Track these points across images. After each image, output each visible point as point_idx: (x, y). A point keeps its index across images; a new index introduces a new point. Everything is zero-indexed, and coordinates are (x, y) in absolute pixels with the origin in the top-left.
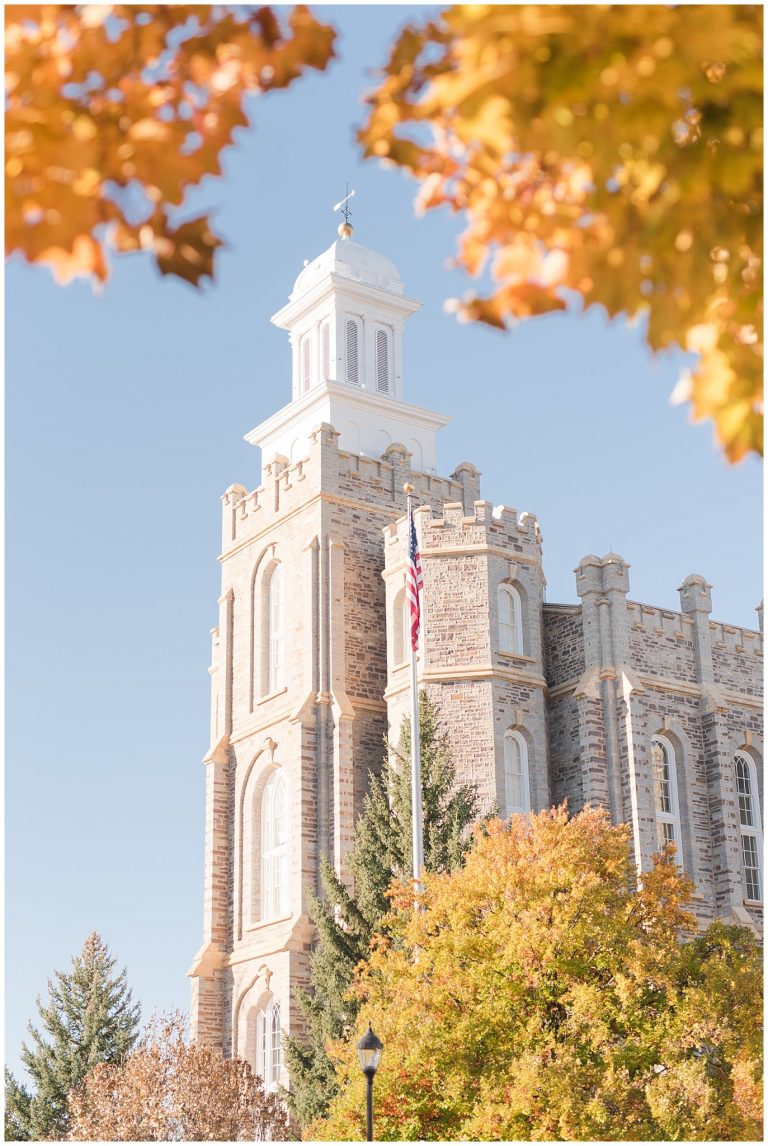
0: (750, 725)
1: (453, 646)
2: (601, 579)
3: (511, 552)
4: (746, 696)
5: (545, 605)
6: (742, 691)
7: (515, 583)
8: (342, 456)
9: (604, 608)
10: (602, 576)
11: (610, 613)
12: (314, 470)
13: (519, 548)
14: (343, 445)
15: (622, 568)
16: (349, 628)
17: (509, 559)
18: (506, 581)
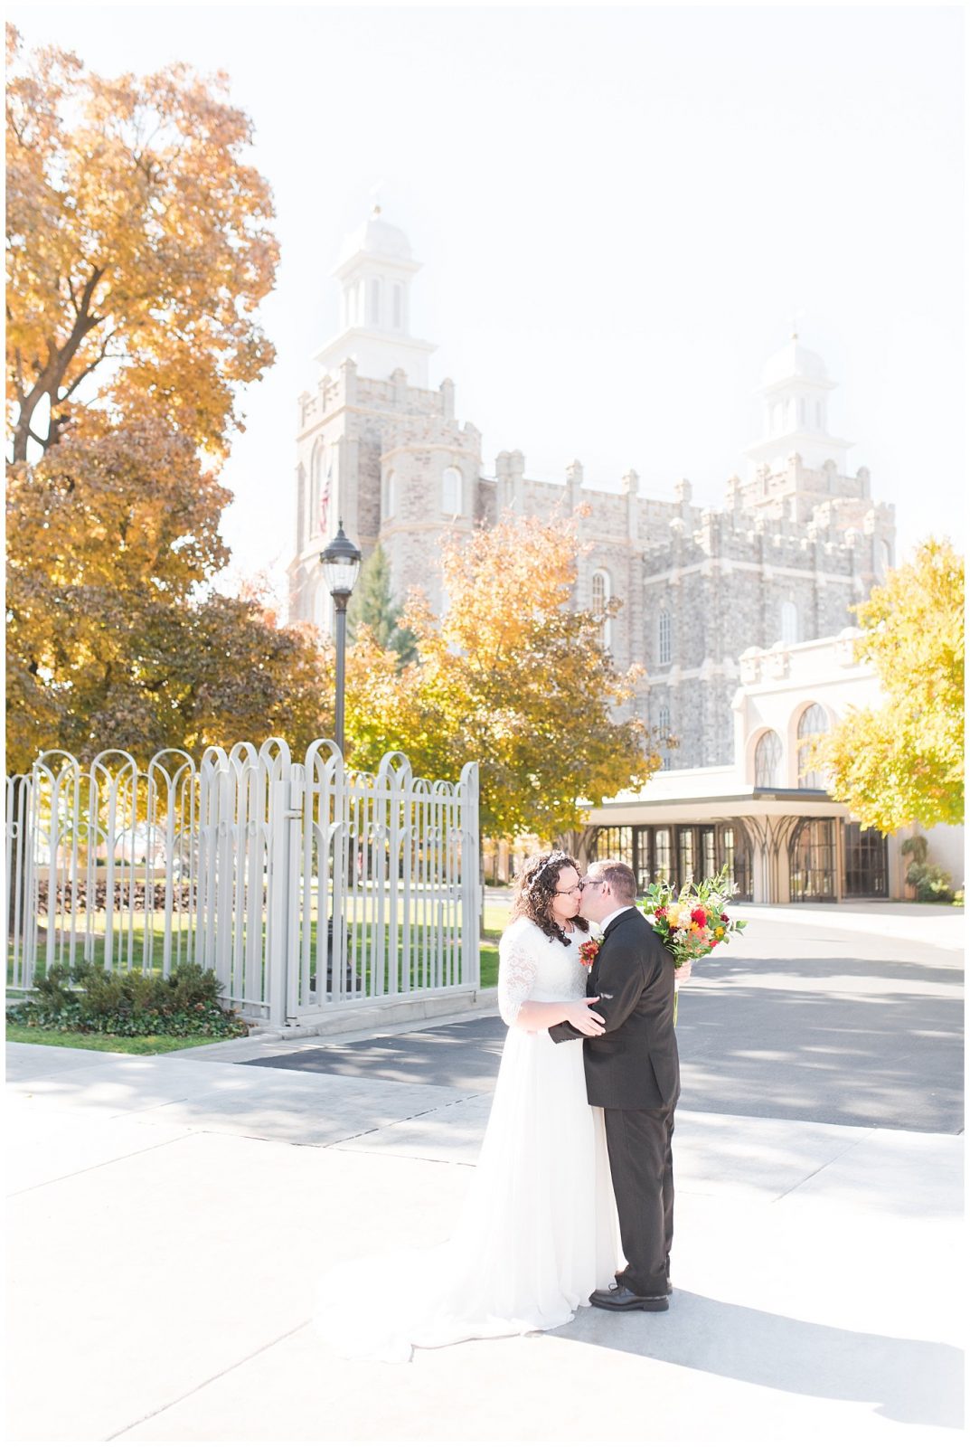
0: (606, 554)
1: (415, 509)
2: (509, 465)
3: (454, 448)
4: (605, 535)
5: (481, 479)
6: (603, 532)
7: (457, 467)
8: (360, 380)
9: (509, 484)
10: (510, 462)
11: (513, 487)
12: (342, 388)
13: (460, 445)
14: (360, 372)
15: (521, 458)
16: (361, 493)
17: (452, 452)
18: (451, 466)
